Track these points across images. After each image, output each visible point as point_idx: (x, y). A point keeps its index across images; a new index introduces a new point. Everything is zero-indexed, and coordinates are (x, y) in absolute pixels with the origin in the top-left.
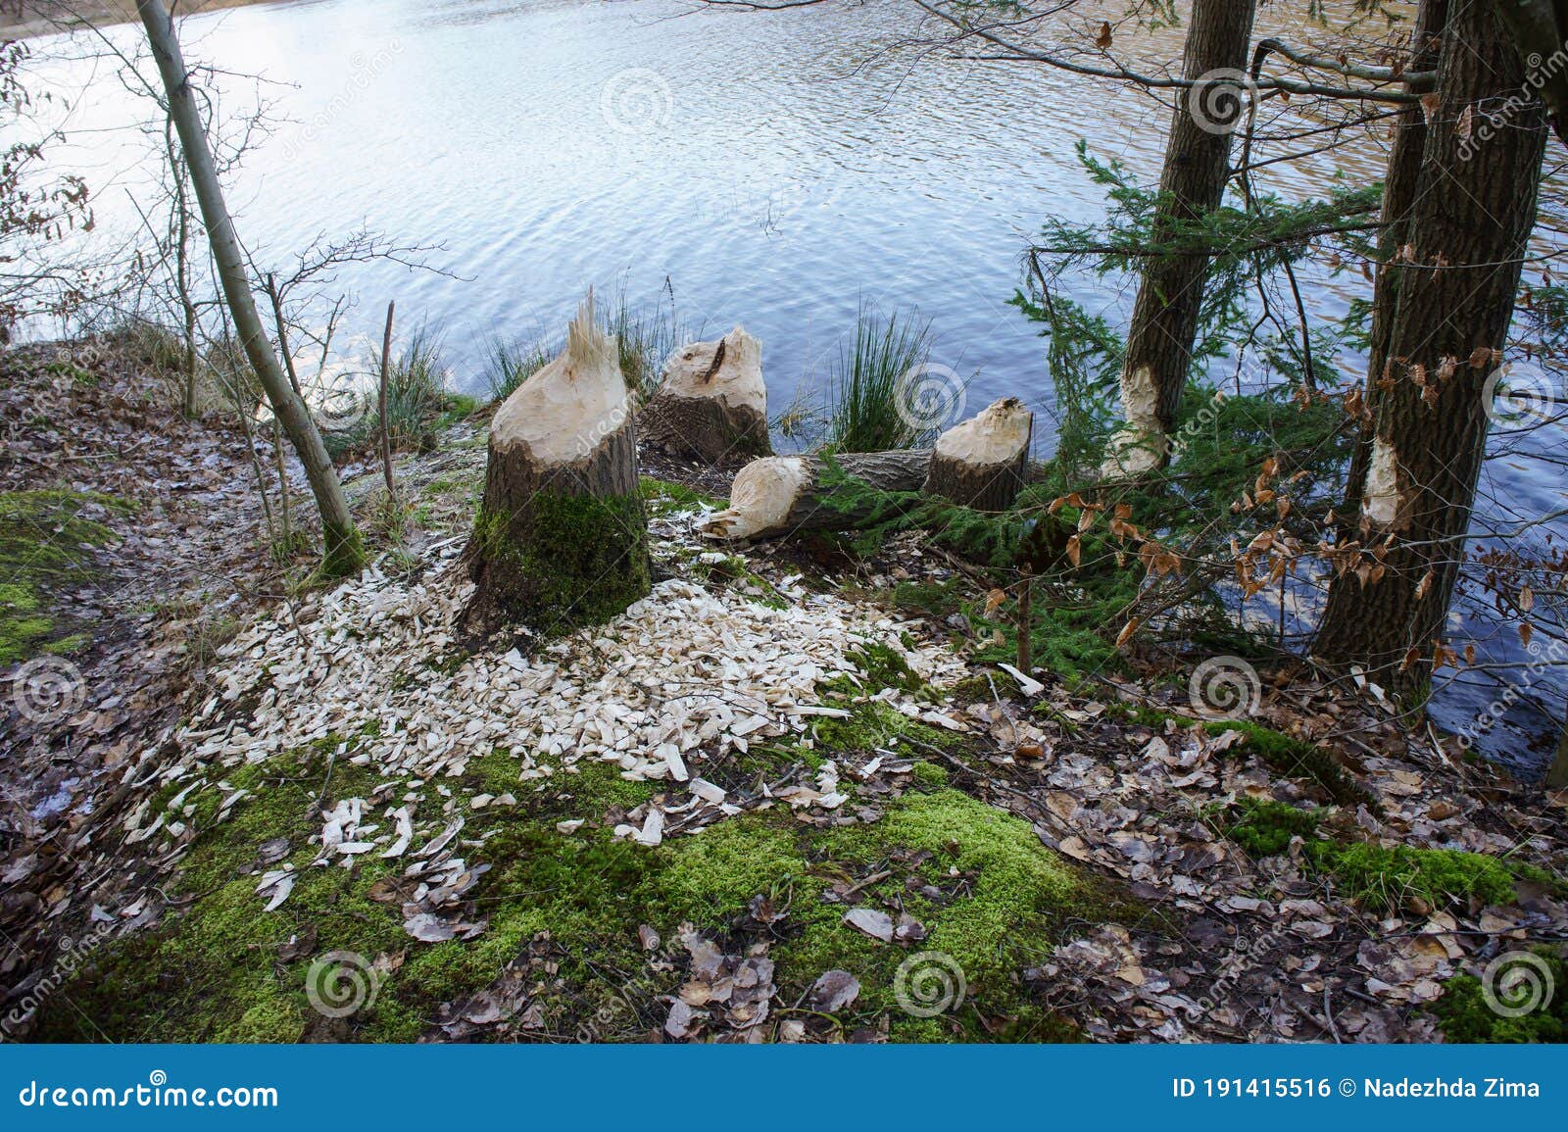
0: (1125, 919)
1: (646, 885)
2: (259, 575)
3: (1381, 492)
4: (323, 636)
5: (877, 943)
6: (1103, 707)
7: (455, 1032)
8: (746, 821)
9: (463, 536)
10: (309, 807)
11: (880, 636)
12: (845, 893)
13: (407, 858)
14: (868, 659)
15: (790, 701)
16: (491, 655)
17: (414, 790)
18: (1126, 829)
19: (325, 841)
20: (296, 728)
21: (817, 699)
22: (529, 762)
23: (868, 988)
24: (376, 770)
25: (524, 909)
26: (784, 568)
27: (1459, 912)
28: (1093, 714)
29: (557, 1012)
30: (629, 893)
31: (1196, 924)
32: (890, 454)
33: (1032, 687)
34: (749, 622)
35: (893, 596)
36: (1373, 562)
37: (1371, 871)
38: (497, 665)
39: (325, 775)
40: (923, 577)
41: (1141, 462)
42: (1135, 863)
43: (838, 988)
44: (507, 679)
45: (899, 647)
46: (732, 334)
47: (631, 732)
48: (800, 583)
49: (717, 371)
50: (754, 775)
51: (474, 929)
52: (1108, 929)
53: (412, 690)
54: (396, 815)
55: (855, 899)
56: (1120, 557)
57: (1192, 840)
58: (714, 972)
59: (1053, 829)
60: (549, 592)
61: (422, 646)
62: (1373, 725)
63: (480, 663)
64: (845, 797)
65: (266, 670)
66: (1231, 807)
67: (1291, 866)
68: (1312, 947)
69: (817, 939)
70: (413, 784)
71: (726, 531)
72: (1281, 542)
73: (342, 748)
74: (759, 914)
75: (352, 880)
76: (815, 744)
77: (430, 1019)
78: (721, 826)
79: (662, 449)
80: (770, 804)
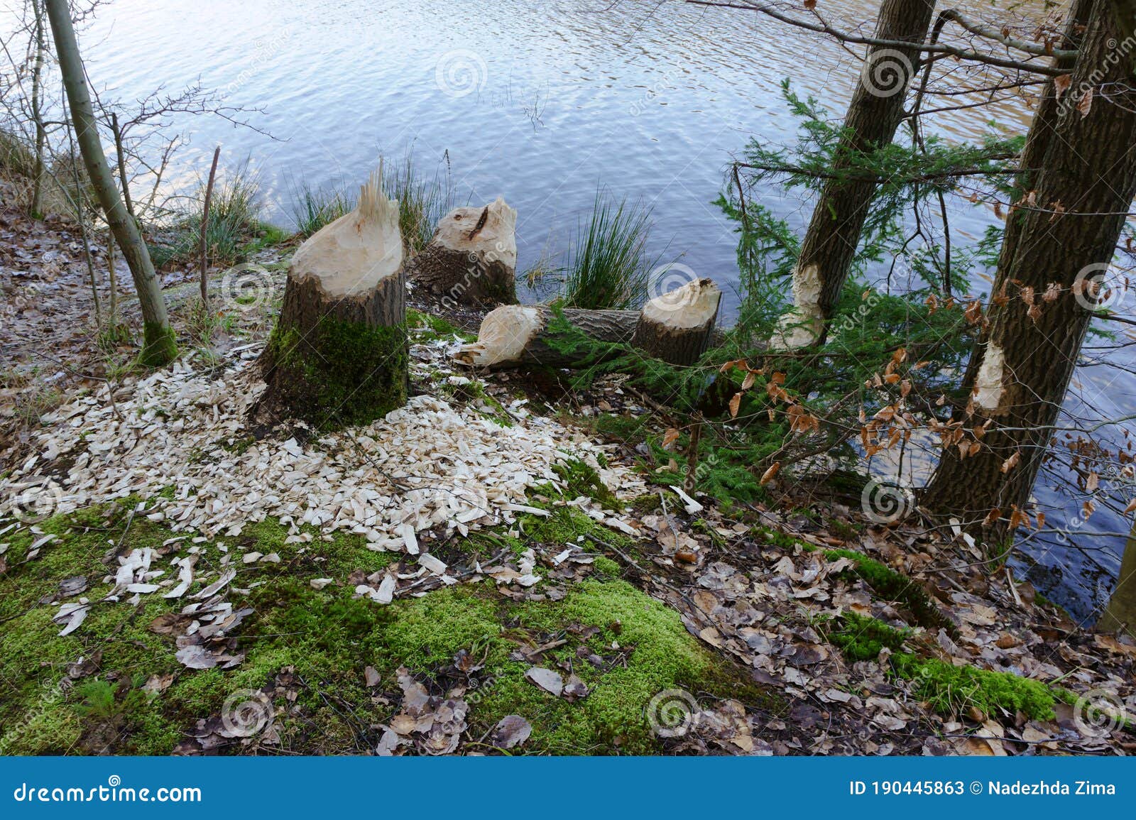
0: (745, 698)
1: (375, 635)
2: (85, 357)
3: (989, 384)
4: (135, 413)
5: (549, 696)
6: (747, 528)
7: (207, 744)
8: (460, 590)
9: (261, 344)
10: (108, 552)
11: (581, 455)
12: (530, 654)
13: (186, 599)
14: (570, 473)
15: (505, 499)
16: (273, 441)
17: (197, 545)
18: (754, 626)
19: (118, 582)
20: (103, 486)
21: (526, 500)
22: (294, 529)
23: (538, 732)
24: (168, 526)
25: (276, 647)
26: (514, 393)
27: (1007, 723)
28: (739, 533)
29: (292, 732)
30: (361, 640)
31: (799, 708)
32: (607, 312)
33: (694, 507)
34: (481, 434)
35: (595, 425)
36: (972, 439)
37: (940, 682)
38: (277, 450)
39: (124, 528)
40: (621, 411)
41: (801, 339)
42: (757, 654)
43: (514, 729)
44: (284, 462)
45: (595, 465)
46: (494, 204)
47: (378, 512)
48: (525, 406)
49: (479, 232)
50: (471, 554)
51: (233, 661)
52: (729, 703)
53: (205, 464)
54: (181, 564)
55: (535, 660)
56: (772, 414)
57: (803, 640)
58: (420, 709)
59: (697, 620)
60: (325, 396)
61: (218, 429)
62: (962, 567)
63: (263, 447)
64: (539, 578)
65: (83, 437)
66: (837, 618)
67: (879, 671)
68: (888, 737)
69: (503, 689)
70: (197, 540)
71: (472, 360)
72: (901, 416)
73: (141, 506)
74: (460, 665)
75: (137, 614)
76: (521, 534)
77: (188, 731)
78: (439, 593)
79: (429, 288)
80: (480, 578)
